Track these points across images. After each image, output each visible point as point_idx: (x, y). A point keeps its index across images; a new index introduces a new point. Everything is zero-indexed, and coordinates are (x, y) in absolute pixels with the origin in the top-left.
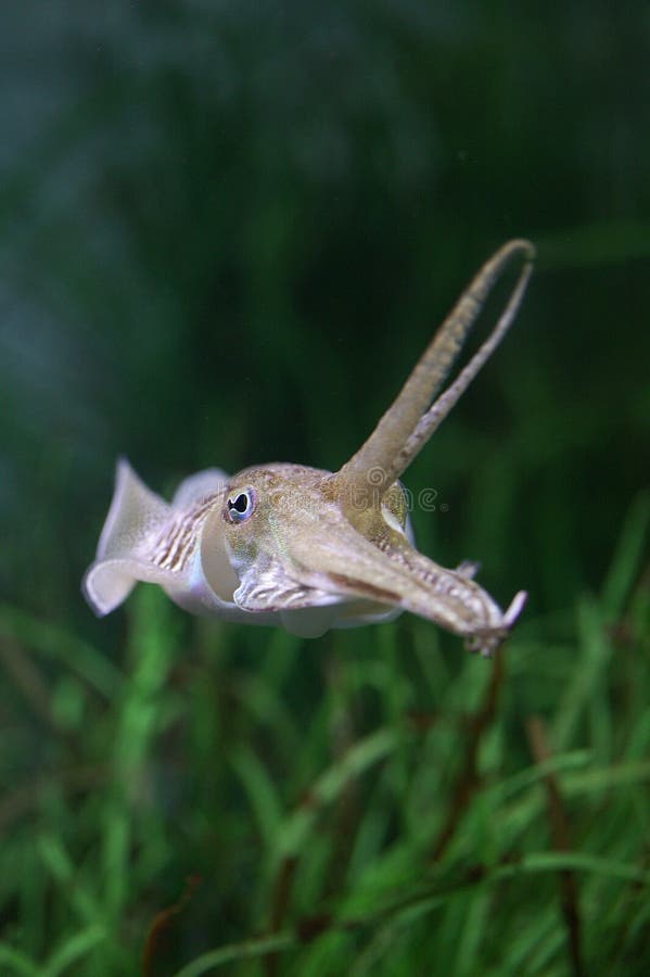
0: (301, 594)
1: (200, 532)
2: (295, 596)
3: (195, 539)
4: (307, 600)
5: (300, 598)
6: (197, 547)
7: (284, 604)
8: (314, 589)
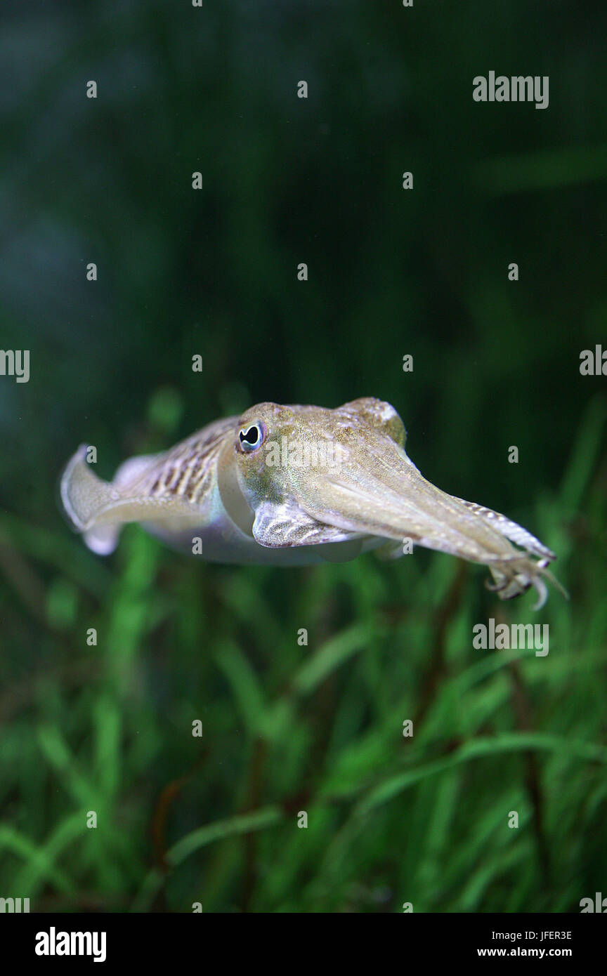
0: (316, 531)
1: (214, 468)
2: (310, 533)
3: (210, 475)
4: (323, 537)
5: (315, 535)
6: (214, 482)
7: (301, 540)
8: (329, 526)
